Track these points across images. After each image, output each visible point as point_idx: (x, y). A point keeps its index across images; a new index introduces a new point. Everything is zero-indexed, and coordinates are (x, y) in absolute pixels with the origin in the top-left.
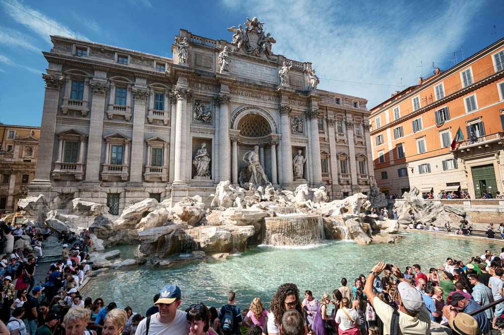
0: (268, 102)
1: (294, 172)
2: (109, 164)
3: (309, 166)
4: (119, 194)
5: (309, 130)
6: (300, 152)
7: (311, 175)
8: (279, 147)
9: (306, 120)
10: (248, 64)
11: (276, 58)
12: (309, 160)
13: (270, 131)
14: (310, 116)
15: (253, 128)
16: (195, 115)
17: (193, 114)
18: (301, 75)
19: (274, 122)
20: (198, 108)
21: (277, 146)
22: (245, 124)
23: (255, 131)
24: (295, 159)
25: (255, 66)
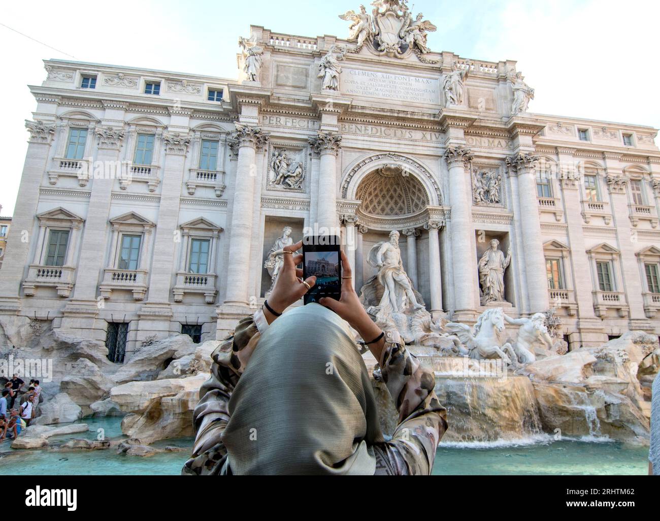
0: (421, 144)
1: (481, 286)
2: (116, 268)
3: (517, 275)
4: (127, 324)
5: (514, 197)
6: (495, 242)
7: (523, 292)
8: (446, 234)
9: (508, 177)
10: (380, 74)
11: (437, 58)
12: (517, 262)
13: (425, 201)
14: (515, 167)
15: (392, 197)
16: (272, 174)
17: (268, 172)
18: (494, 86)
19: (435, 183)
20: (277, 162)
21: (441, 230)
22: (375, 189)
23: (396, 203)
24: (485, 258)
25: (393, 76)
